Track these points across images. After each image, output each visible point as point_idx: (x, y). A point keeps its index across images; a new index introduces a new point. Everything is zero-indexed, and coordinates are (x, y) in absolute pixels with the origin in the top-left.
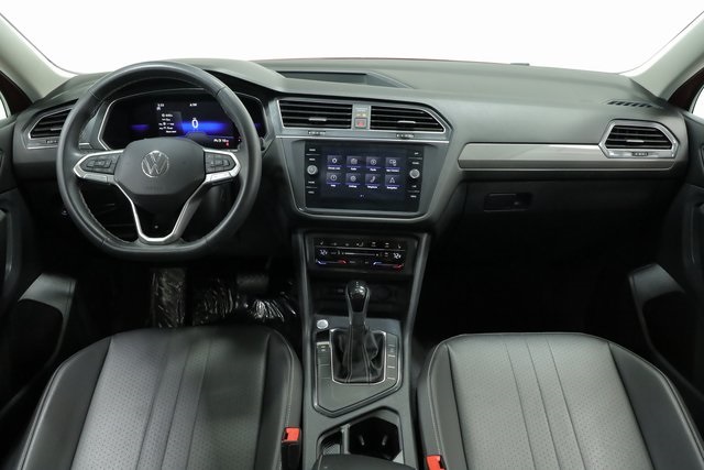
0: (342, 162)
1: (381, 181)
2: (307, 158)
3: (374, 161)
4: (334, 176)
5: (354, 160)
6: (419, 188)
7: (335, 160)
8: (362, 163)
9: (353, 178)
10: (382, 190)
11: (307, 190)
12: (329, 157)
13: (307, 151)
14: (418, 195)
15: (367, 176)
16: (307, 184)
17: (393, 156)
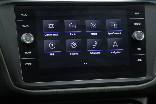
0: (59, 28)
1: (103, 45)
2: (19, 24)
3: (93, 24)
4: (52, 44)
5: (72, 25)
6: (144, 50)
7: (51, 25)
8: (81, 27)
9: (74, 44)
10: (106, 55)
11: (23, 62)
12: (44, 22)
13: (18, 16)
14: (144, 58)
15: (89, 41)
16: (22, 55)
17: (113, 17)
